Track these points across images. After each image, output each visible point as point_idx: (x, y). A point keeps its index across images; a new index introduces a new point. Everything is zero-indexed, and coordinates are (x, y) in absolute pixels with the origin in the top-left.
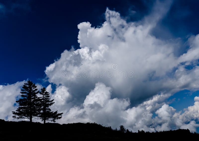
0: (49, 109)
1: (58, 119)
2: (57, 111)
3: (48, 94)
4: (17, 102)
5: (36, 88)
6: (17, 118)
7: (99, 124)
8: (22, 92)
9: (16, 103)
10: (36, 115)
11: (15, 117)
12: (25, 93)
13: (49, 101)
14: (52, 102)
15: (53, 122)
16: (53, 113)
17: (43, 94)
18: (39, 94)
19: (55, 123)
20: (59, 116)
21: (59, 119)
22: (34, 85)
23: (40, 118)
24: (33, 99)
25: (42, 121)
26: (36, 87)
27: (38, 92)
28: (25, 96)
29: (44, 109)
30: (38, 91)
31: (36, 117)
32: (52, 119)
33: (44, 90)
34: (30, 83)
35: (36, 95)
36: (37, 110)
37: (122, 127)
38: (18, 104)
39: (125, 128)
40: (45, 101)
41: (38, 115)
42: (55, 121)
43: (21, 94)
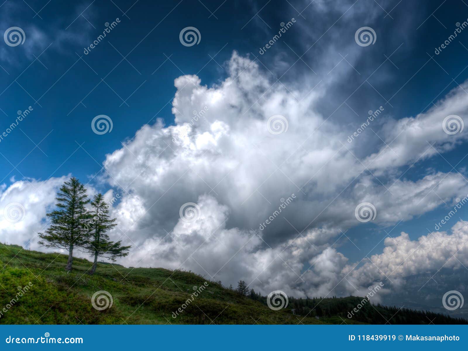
0: (106, 236)
1: (121, 256)
2: (119, 242)
3: (105, 208)
4: (47, 215)
5: (85, 194)
6: (47, 246)
7: (198, 274)
8: (58, 197)
9: (47, 217)
10: (81, 245)
11: (42, 243)
12: (64, 200)
13: (107, 221)
14: (113, 223)
15: (110, 262)
16: (114, 244)
17: (96, 207)
18: (89, 204)
19: (115, 263)
20: (124, 252)
21: (123, 257)
22: (82, 187)
23: (88, 250)
24: (77, 213)
25: (92, 256)
26: (85, 191)
27: (89, 201)
28: (64, 207)
29: (97, 235)
30: (88, 198)
31: (81, 248)
32: (110, 255)
33: (99, 198)
34: (75, 184)
35: (84, 206)
36: (85, 235)
37: (242, 285)
38: (49, 220)
39: (247, 287)
40: (100, 219)
41: (85, 245)
42: (115, 259)
43: (57, 202)
